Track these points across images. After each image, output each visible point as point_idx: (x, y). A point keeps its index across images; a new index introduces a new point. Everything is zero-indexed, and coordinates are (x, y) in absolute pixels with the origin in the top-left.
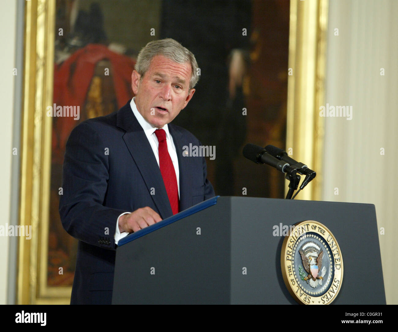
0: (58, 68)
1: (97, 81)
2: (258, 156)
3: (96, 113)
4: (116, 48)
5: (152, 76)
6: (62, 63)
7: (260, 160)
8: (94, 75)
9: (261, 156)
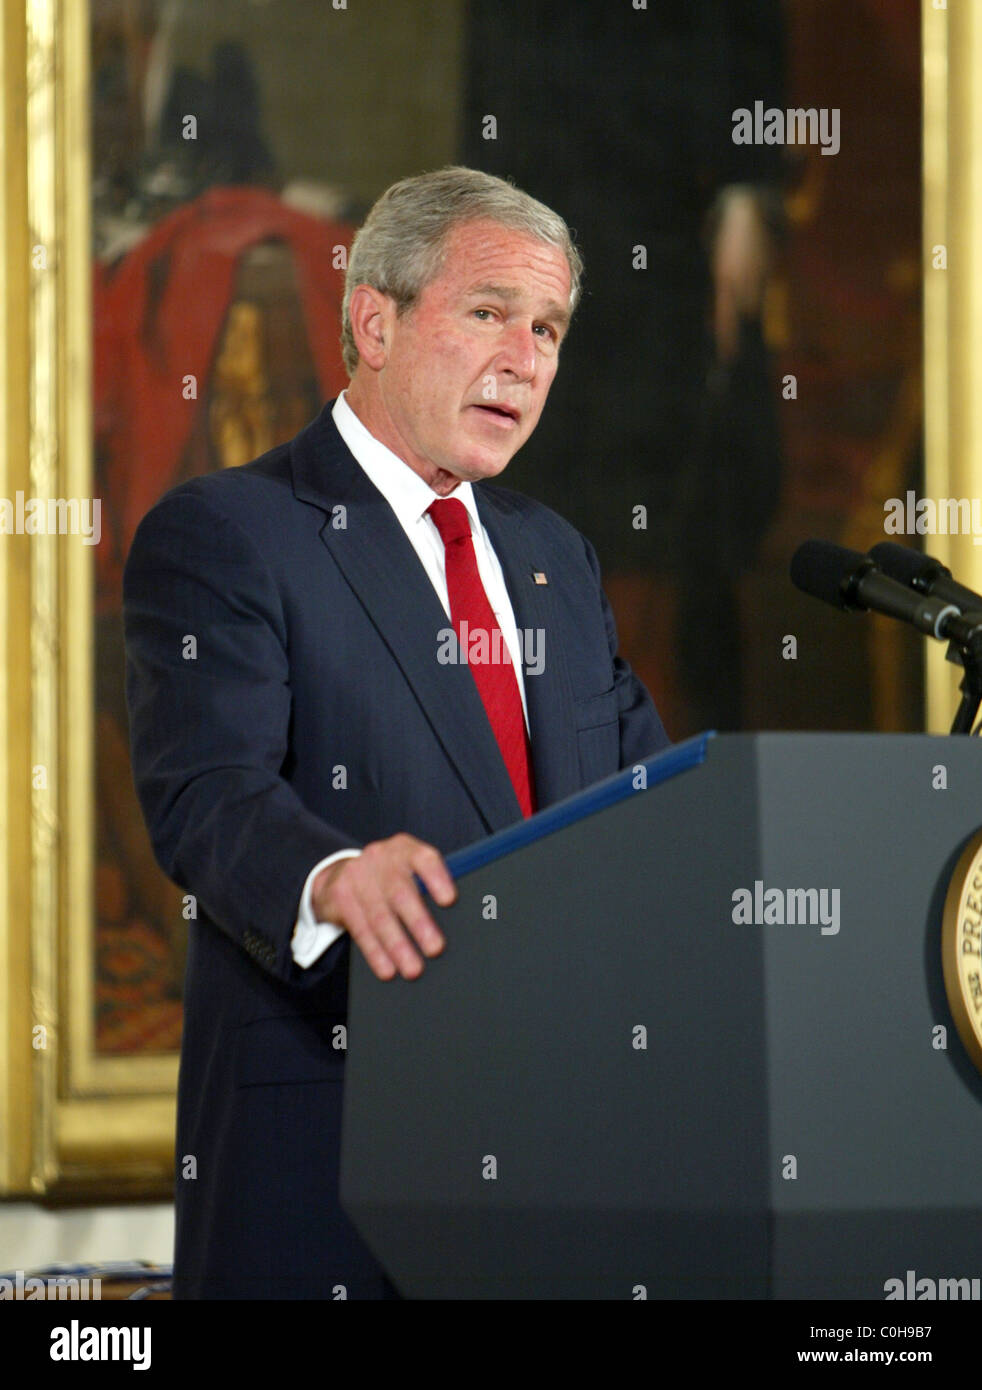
0: (106, 278)
1: (245, 318)
2: (845, 584)
3: (248, 434)
4: (308, 199)
5: (466, 296)
6: (121, 259)
7: (852, 599)
8: (235, 297)
9: (858, 584)
